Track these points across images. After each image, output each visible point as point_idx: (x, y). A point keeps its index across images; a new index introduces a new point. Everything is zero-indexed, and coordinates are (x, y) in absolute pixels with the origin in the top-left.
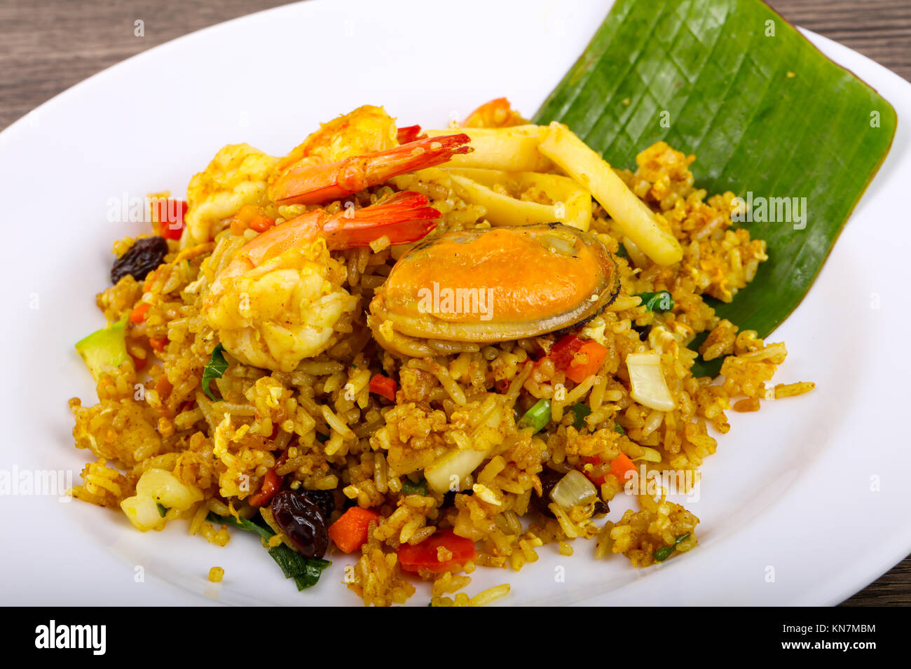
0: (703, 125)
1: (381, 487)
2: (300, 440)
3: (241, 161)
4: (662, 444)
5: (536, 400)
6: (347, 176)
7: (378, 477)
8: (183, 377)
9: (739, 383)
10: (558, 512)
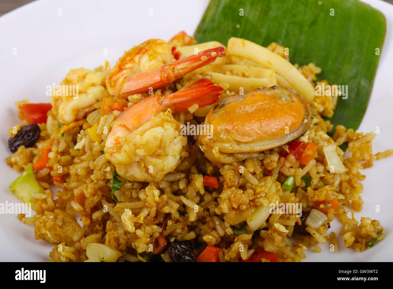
1: (222, 233)
2: (173, 216)
3: (84, 77)
5: (287, 177)
6: (166, 76)
7: (219, 228)
8: (94, 193)
9: (362, 155)
10: (312, 232)
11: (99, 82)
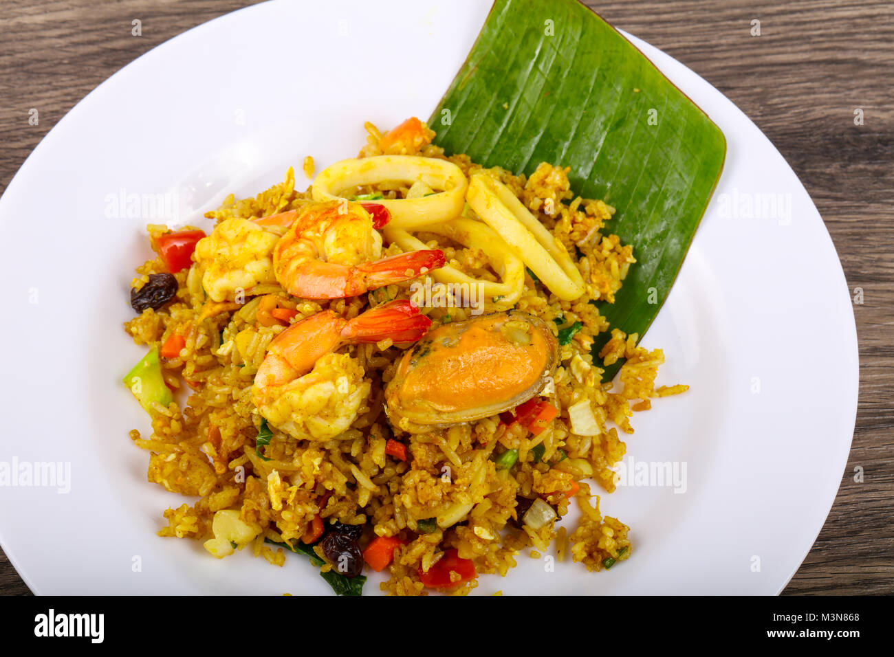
0: (570, 131)
1: (401, 525)
2: (336, 493)
3: (244, 238)
4: (590, 456)
5: (507, 450)
6: (352, 289)
7: (398, 518)
8: (233, 436)
9: (637, 392)
10: (532, 534)
11: (264, 252)
